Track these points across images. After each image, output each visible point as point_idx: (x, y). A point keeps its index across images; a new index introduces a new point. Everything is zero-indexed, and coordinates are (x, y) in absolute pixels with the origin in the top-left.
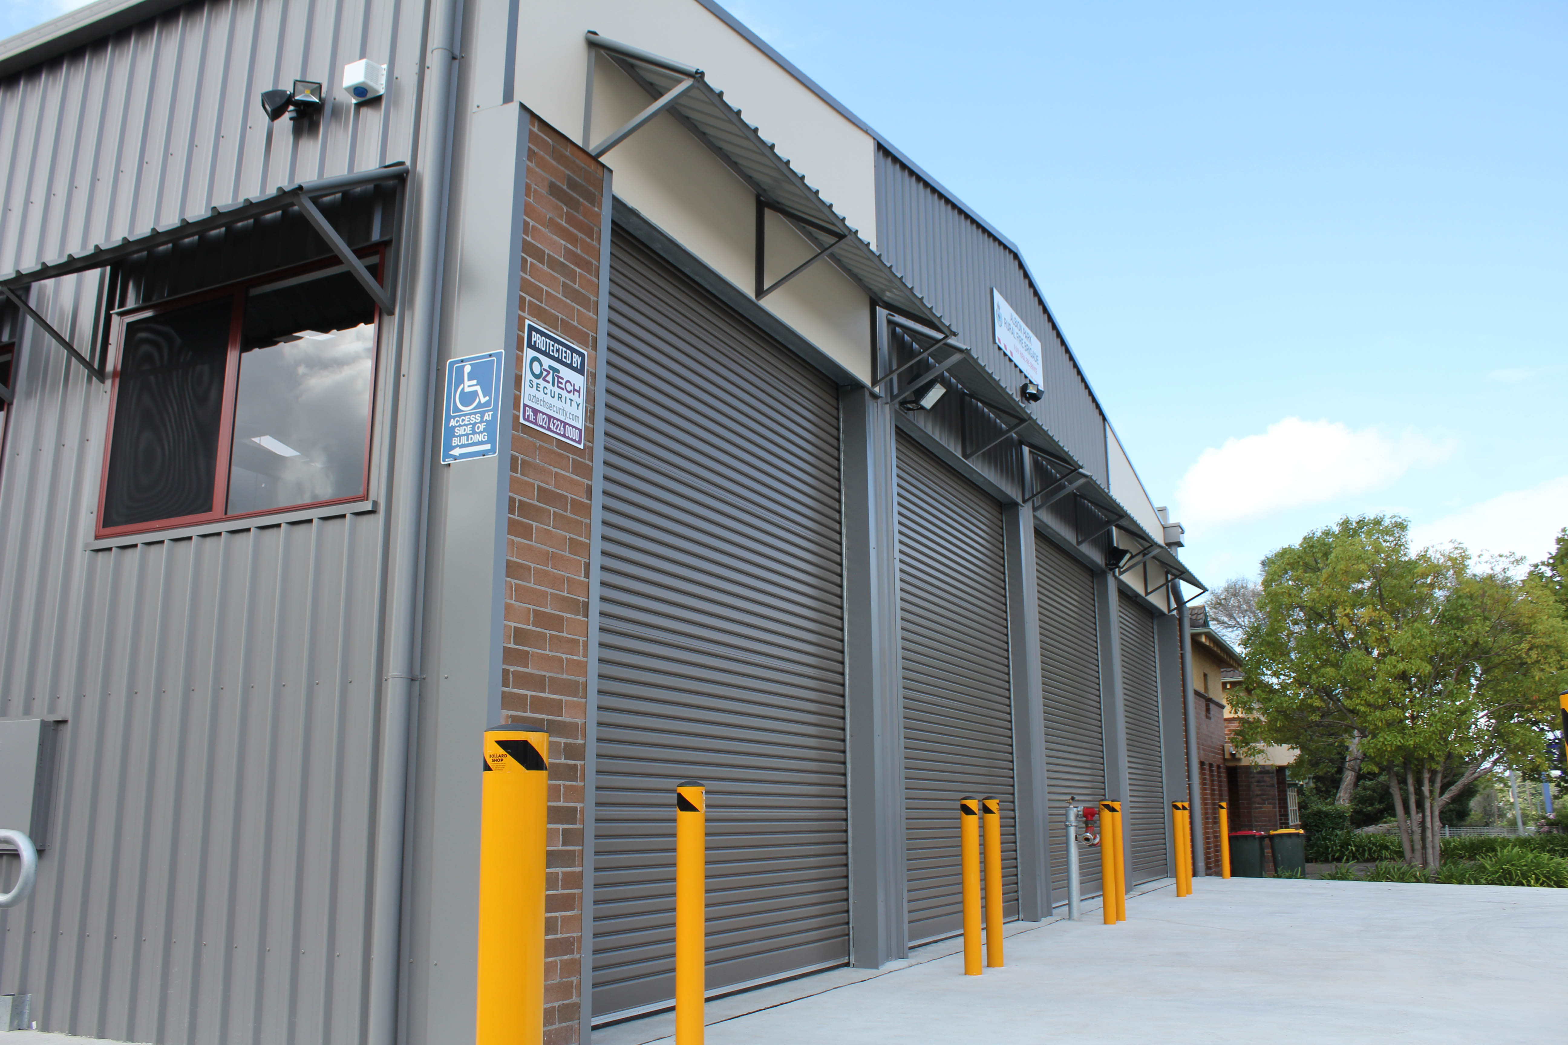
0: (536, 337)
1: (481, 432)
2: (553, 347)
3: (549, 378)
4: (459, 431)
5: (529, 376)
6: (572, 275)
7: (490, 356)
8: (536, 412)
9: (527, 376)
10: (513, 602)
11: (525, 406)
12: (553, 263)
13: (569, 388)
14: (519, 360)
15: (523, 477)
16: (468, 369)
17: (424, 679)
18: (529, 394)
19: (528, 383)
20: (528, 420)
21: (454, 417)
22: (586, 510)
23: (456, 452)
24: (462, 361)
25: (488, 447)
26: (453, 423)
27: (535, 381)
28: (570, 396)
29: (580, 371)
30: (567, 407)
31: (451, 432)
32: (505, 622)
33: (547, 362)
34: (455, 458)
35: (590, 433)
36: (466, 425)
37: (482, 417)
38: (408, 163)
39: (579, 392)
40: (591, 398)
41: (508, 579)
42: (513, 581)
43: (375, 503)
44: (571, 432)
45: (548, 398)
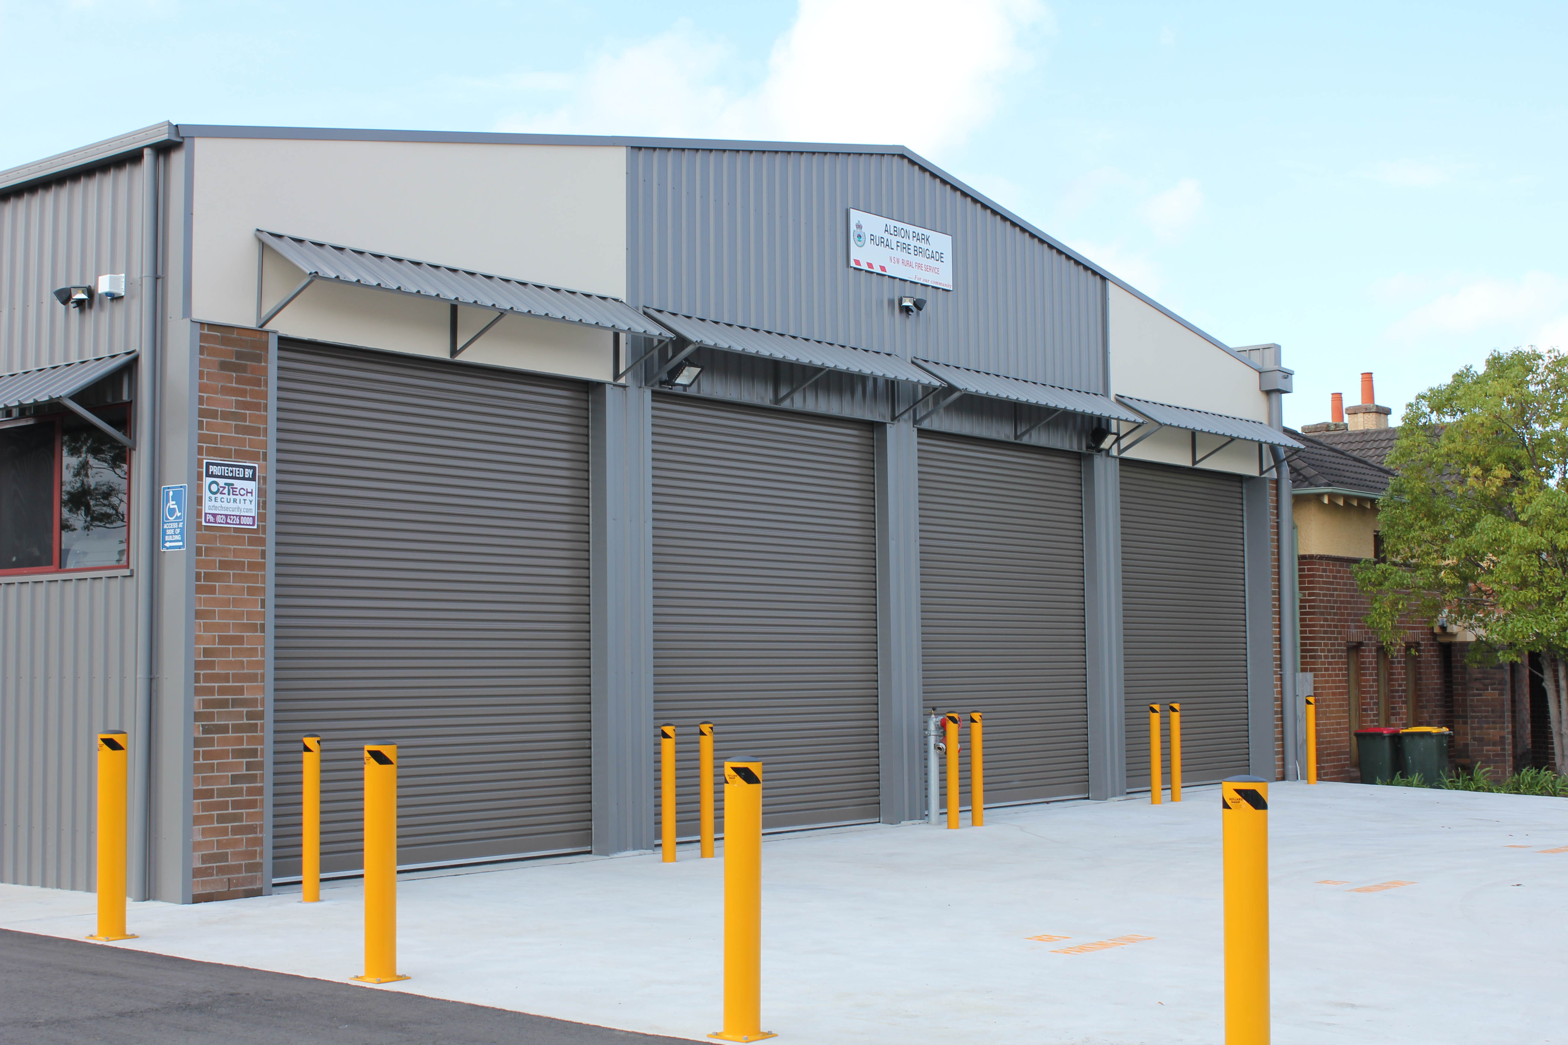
0: (212, 469)
1: (178, 534)
2: (226, 471)
3: (226, 491)
4: (168, 532)
5: (208, 494)
6: (243, 417)
7: (181, 487)
8: (214, 515)
9: (206, 494)
10: (202, 633)
11: (206, 514)
12: (225, 415)
13: (242, 492)
14: (200, 487)
15: (207, 558)
16: (171, 494)
17: (158, 677)
18: (208, 506)
19: (207, 499)
20: (209, 522)
21: (166, 523)
22: (262, 566)
23: (168, 544)
24: (169, 488)
25: (181, 544)
26: (165, 527)
27: (213, 496)
28: (245, 497)
29: (253, 479)
30: (242, 506)
31: (165, 530)
32: (196, 646)
33: (222, 482)
34: (167, 548)
35: (262, 517)
36: (171, 529)
37: (178, 525)
38: (138, 350)
39: (251, 493)
40: (262, 493)
41: (197, 621)
42: (202, 621)
43: (132, 571)
44: (244, 521)
45: (225, 504)
